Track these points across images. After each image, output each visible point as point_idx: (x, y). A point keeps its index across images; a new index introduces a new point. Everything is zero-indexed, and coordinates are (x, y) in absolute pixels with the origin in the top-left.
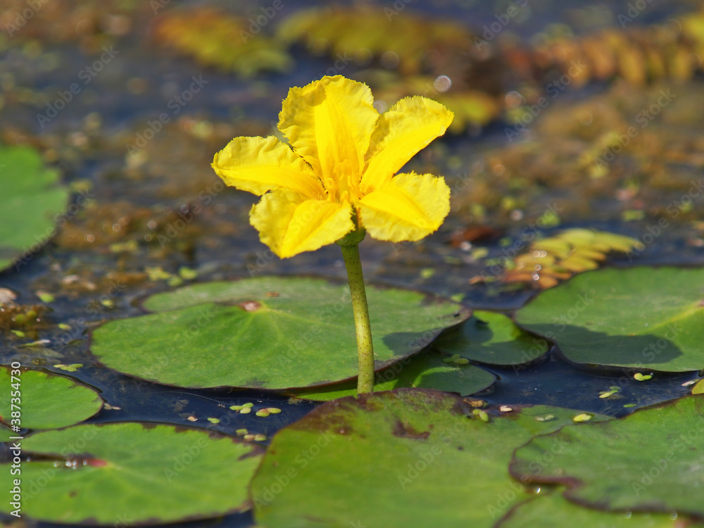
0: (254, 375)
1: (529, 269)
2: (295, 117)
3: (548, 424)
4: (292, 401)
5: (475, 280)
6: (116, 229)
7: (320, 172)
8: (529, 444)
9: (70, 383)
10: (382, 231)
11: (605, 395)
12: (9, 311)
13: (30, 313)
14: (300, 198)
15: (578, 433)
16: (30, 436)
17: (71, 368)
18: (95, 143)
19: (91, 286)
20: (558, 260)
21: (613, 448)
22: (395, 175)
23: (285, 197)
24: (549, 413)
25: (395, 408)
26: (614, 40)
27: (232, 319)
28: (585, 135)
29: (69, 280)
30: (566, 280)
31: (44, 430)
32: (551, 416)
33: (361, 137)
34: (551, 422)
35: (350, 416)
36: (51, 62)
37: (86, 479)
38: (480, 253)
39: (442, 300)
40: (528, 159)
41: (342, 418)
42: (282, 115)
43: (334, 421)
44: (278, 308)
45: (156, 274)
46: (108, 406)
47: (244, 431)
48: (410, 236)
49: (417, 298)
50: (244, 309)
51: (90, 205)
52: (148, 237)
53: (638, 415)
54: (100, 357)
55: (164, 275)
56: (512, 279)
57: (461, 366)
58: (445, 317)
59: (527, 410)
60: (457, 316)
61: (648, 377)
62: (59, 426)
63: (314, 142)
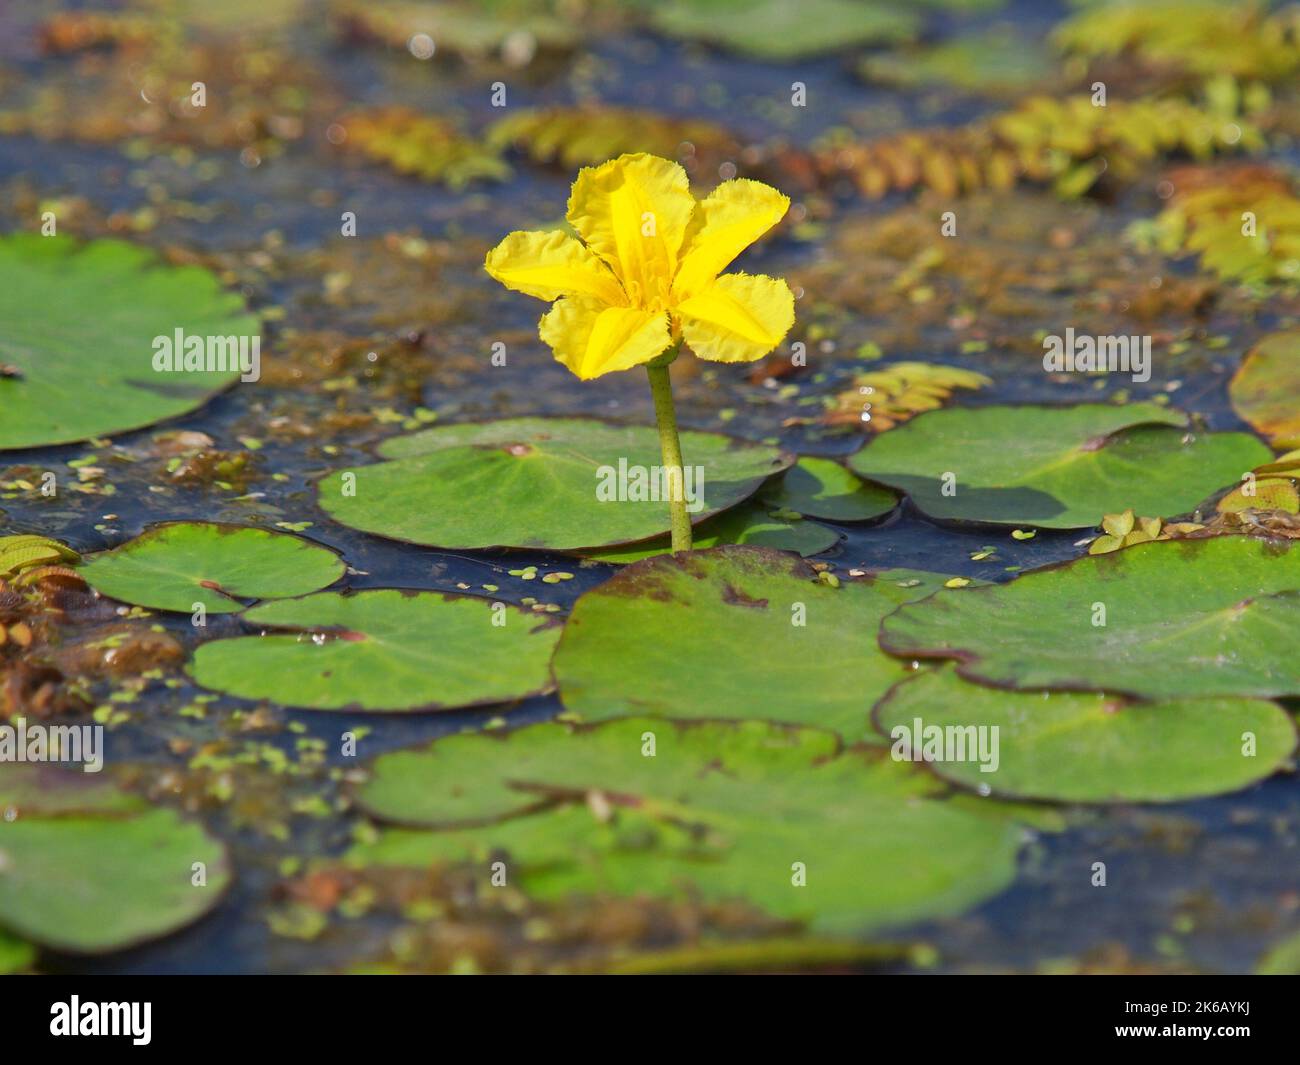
0: (532, 533)
1: (856, 408)
2: (588, 206)
3: (913, 590)
4: (585, 564)
5: (790, 421)
6: (328, 363)
7: (621, 273)
8: (897, 612)
9: (299, 543)
10: (709, 349)
11: (979, 557)
12: (209, 457)
13: (237, 460)
14: (601, 305)
15: (954, 600)
16: (259, 606)
17: (298, 527)
18: (281, 263)
19: (306, 430)
20: (891, 398)
21: (1001, 618)
22: (718, 276)
23: (582, 304)
24: (913, 577)
25: (723, 570)
26: (915, 144)
27: (496, 466)
28: (899, 252)
29: (277, 422)
30: (905, 421)
31: (276, 599)
32: (913, 582)
33: (672, 229)
34: (916, 589)
35: (668, 578)
36: (209, 170)
37: (342, 656)
38: (789, 391)
39: (756, 444)
40: (833, 281)
41: (658, 580)
42: (571, 201)
43: (650, 585)
44: (554, 453)
45: (386, 415)
46: (352, 571)
47: (531, 600)
48: (746, 356)
49: (721, 443)
50: (510, 453)
51: (289, 334)
52: (370, 372)
53: (1025, 580)
54: (333, 512)
55: (397, 418)
56: (837, 420)
57: (792, 521)
58: (761, 464)
59: (883, 575)
60: (778, 462)
61: (1030, 535)
62: (294, 594)
63: (612, 237)
